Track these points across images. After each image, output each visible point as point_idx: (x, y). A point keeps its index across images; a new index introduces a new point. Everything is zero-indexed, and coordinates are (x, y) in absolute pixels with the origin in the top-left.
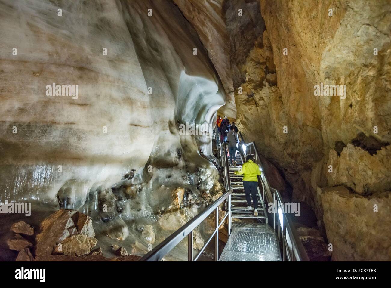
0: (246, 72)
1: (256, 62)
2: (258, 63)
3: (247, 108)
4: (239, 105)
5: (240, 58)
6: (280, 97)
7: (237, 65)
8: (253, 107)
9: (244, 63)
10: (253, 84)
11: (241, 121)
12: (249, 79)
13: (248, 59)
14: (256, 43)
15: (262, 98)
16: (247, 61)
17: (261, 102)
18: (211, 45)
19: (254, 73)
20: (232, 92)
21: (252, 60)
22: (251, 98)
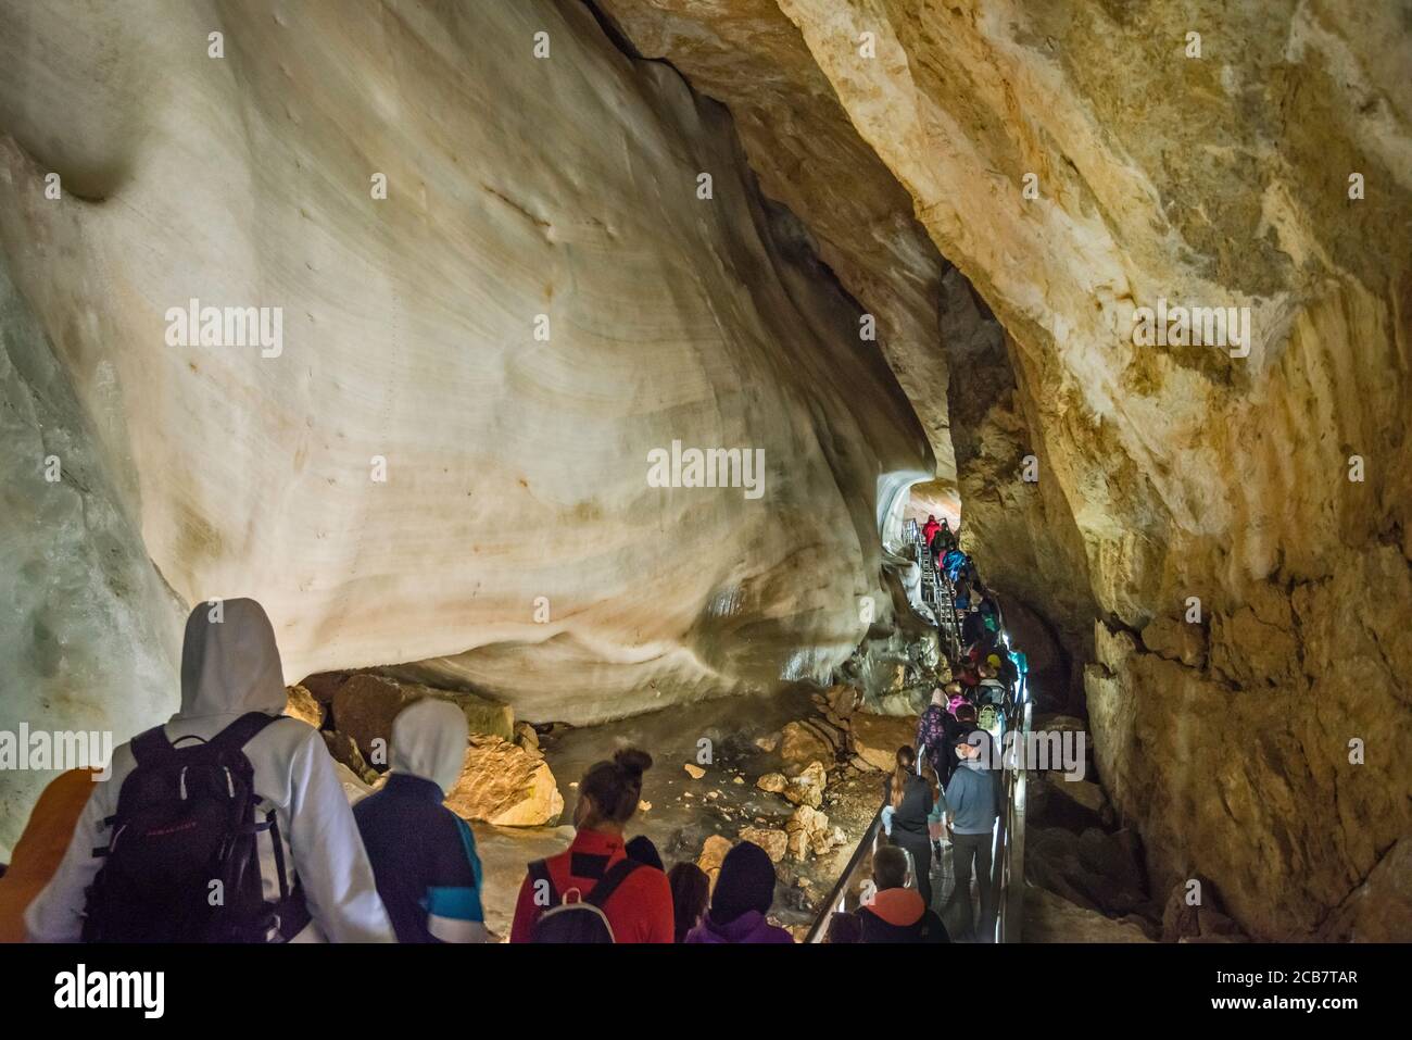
0: (981, 440)
1: (1000, 429)
2: (1003, 431)
3: (983, 506)
4: (968, 498)
5: (970, 411)
6: (1043, 508)
7: (963, 423)
8: (996, 506)
9: (978, 425)
10: (995, 466)
11: (970, 524)
12: (987, 454)
13: (984, 420)
14: (1001, 398)
15: (1011, 497)
16: (984, 426)
17: (1010, 503)
18: (899, 339)
19: (997, 445)
20: (944, 426)
21: (992, 423)
22: (991, 488)
